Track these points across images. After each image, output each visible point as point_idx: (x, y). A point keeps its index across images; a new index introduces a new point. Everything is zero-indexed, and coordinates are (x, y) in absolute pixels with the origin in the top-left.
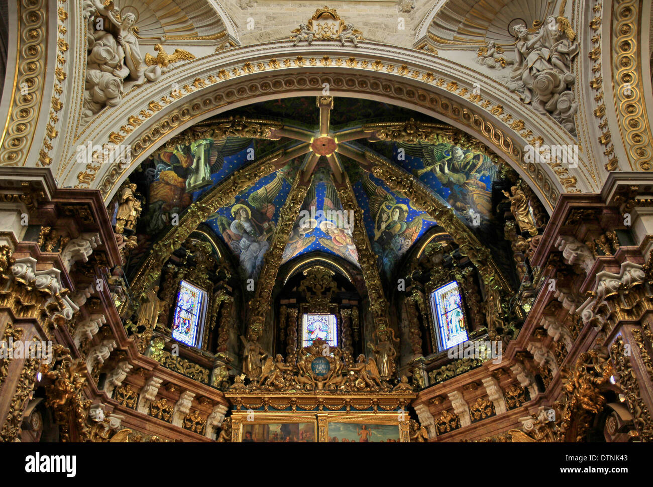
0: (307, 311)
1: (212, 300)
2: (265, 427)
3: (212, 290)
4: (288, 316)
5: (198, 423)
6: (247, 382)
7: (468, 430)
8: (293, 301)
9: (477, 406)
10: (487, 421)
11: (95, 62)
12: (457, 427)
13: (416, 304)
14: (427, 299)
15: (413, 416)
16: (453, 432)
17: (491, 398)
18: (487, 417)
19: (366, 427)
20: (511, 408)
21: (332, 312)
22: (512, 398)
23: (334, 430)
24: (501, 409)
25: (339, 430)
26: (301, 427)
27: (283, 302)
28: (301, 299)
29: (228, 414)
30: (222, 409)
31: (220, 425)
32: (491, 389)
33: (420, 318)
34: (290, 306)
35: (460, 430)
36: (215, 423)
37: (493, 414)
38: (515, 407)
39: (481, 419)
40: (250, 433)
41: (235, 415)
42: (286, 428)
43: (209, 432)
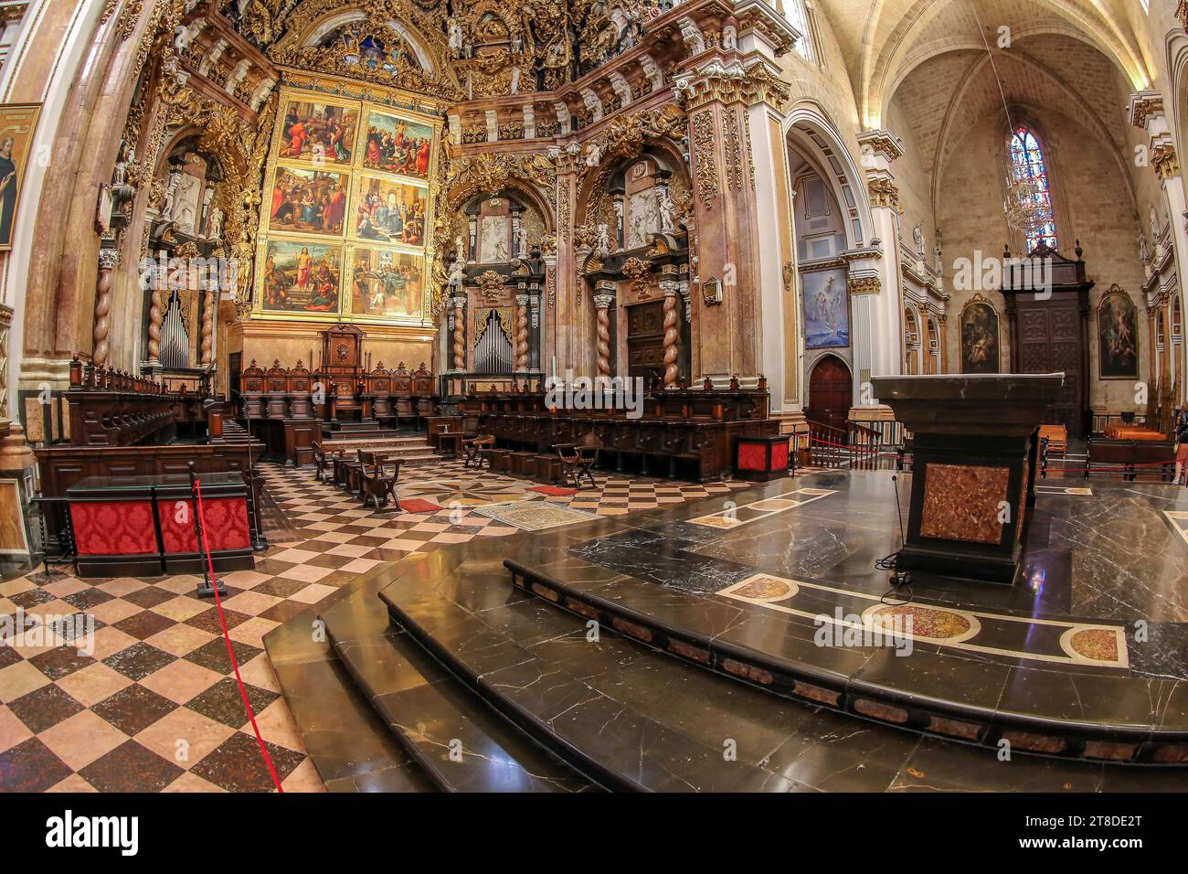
2: (311, 106)
5: (245, 94)
7: (494, 145)
9: (508, 127)
10: (514, 141)
12: (483, 141)
16: (479, 144)
17: (525, 124)
18: (515, 138)
19: (404, 123)
20: (539, 136)
22: (543, 128)
23: (375, 120)
24: (530, 134)
25: (379, 120)
26: (345, 111)
29: (275, 90)
30: (271, 83)
31: (264, 99)
32: (529, 117)
35: (487, 144)
36: (261, 97)
37: (521, 137)
38: (543, 136)
39: (508, 138)
40: (295, 110)
41: (283, 91)
42: (330, 110)
43: (254, 104)
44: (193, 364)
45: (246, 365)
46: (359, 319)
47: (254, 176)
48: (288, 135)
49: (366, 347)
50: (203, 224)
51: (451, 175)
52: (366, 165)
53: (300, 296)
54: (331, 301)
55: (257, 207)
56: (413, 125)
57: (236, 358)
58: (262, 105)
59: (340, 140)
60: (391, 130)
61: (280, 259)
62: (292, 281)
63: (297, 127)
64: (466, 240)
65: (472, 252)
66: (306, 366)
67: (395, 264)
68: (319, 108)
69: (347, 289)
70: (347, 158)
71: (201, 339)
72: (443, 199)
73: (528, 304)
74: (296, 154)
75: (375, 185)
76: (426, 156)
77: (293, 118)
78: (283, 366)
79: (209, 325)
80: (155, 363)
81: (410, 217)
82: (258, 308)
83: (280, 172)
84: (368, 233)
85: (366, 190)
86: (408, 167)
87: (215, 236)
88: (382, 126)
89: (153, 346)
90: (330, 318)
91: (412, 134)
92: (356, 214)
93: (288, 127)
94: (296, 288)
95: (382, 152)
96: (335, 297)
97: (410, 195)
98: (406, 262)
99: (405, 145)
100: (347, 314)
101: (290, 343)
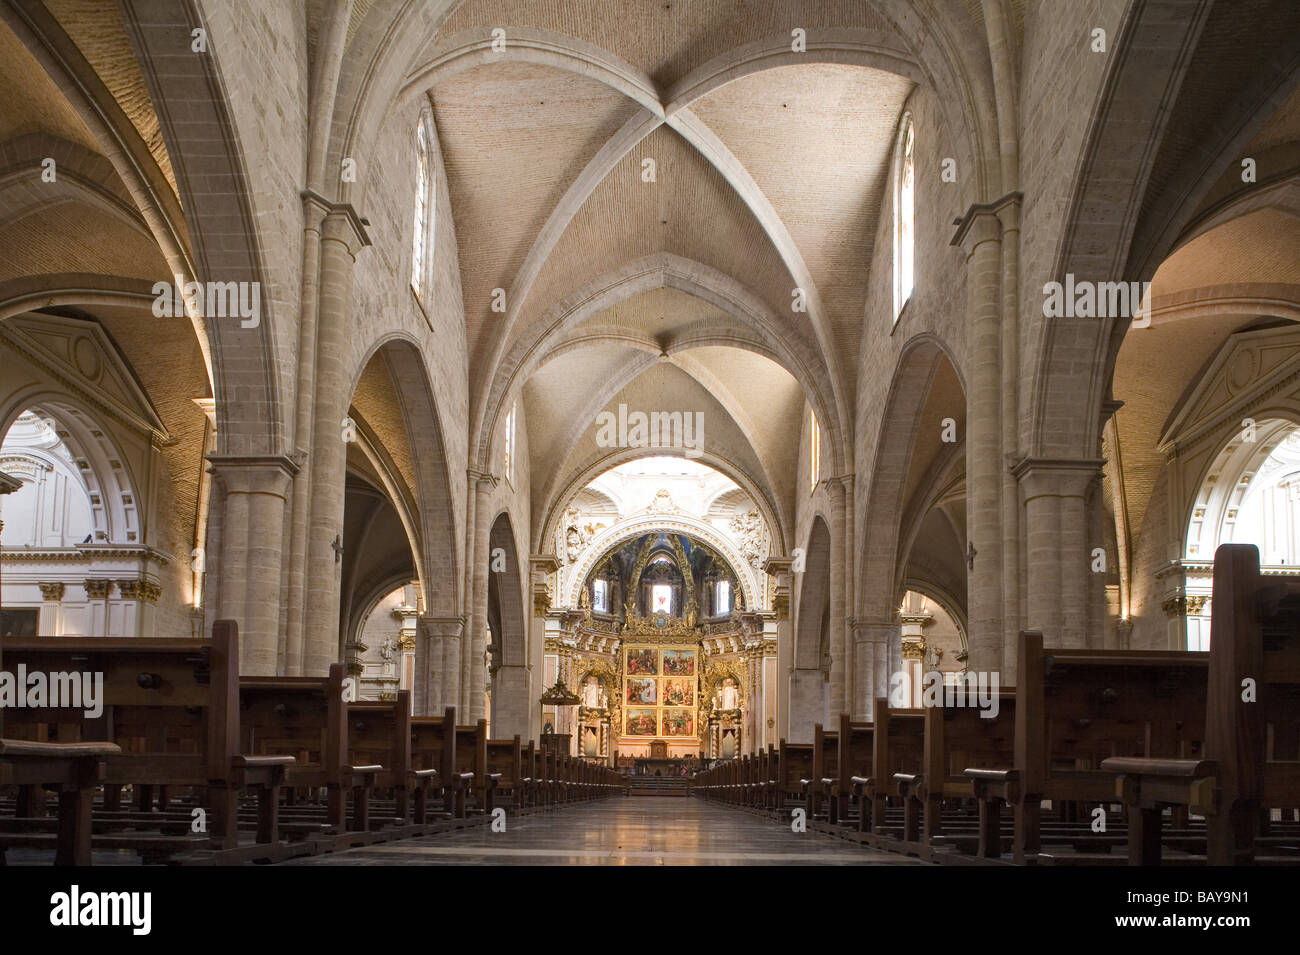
0: (656, 583)
1: (609, 585)
2: (637, 650)
3: (609, 580)
4: (646, 589)
5: (608, 648)
6: (628, 628)
7: (723, 655)
8: (649, 580)
11: (569, 545)
13: (709, 588)
14: (714, 586)
15: (701, 645)
16: (718, 654)
17: (732, 646)
19: (680, 651)
20: (739, 650)
21: (668, 584)
23: (666, 652)
24: (736, 649)
25: (668, 652)
26: (653, 651)
27: (644, 580)
28: (653, 578)
29: (621, 643)
30: (618, 642)
31: (617, 648)
33: (710, 595)
34: (647, 583)
36: (615, 648)
37: (732, 651)
39: (728, 652)
41: (625, 646)
42: (647, 652)
43: (614, 652)
44: (598, 755)
45: (620, 755)
46: (665, 738)
47: (619, 684)
48: (629, 665)
49: (669, 749)
50: (600, 702)
51: (707, 670)
52: (665, 674)
53: (641, 730)
54: (654, 731)
55: (621, 695)
56: (685, 651)
57: (616, 753)
58: (617, 650)
59: (652, 665)
60: (673, 657)
61: (632, 716)
62: (637, 724)
63: (633, 661)
64: (717, 699)
65: (720, 704)
66: (644, 755)
67: (681, 714)
68: (641, 651)
69: (660, 727)
70: (656, 672)
71: (601, 746)
72: (703, 683)
73: (739, 729)
74: (634, 673)
75: (669, 683)
76: (692, 665)
77: (630, 658)
78: (635, 755)
79: (605, 741)
80: (583, 754)
81: (686, 694)
82: (624, 734)
83: (629, 681)
84: (668, 703)
85: (666, 684)
86: (683, 672)
87: (605, 707)
88: (669, 656)
89: (582, 749)
90: (653, 738)
91: (685, 656)
92: (662, 696)
93: (629, 661)
94: (639, 727)
95: (671, 667)
96: (655, 730)
97: (686, 684)
98: (686, 713)
99: (682, 661)
100: (660, 736)
101: (638, 747)
